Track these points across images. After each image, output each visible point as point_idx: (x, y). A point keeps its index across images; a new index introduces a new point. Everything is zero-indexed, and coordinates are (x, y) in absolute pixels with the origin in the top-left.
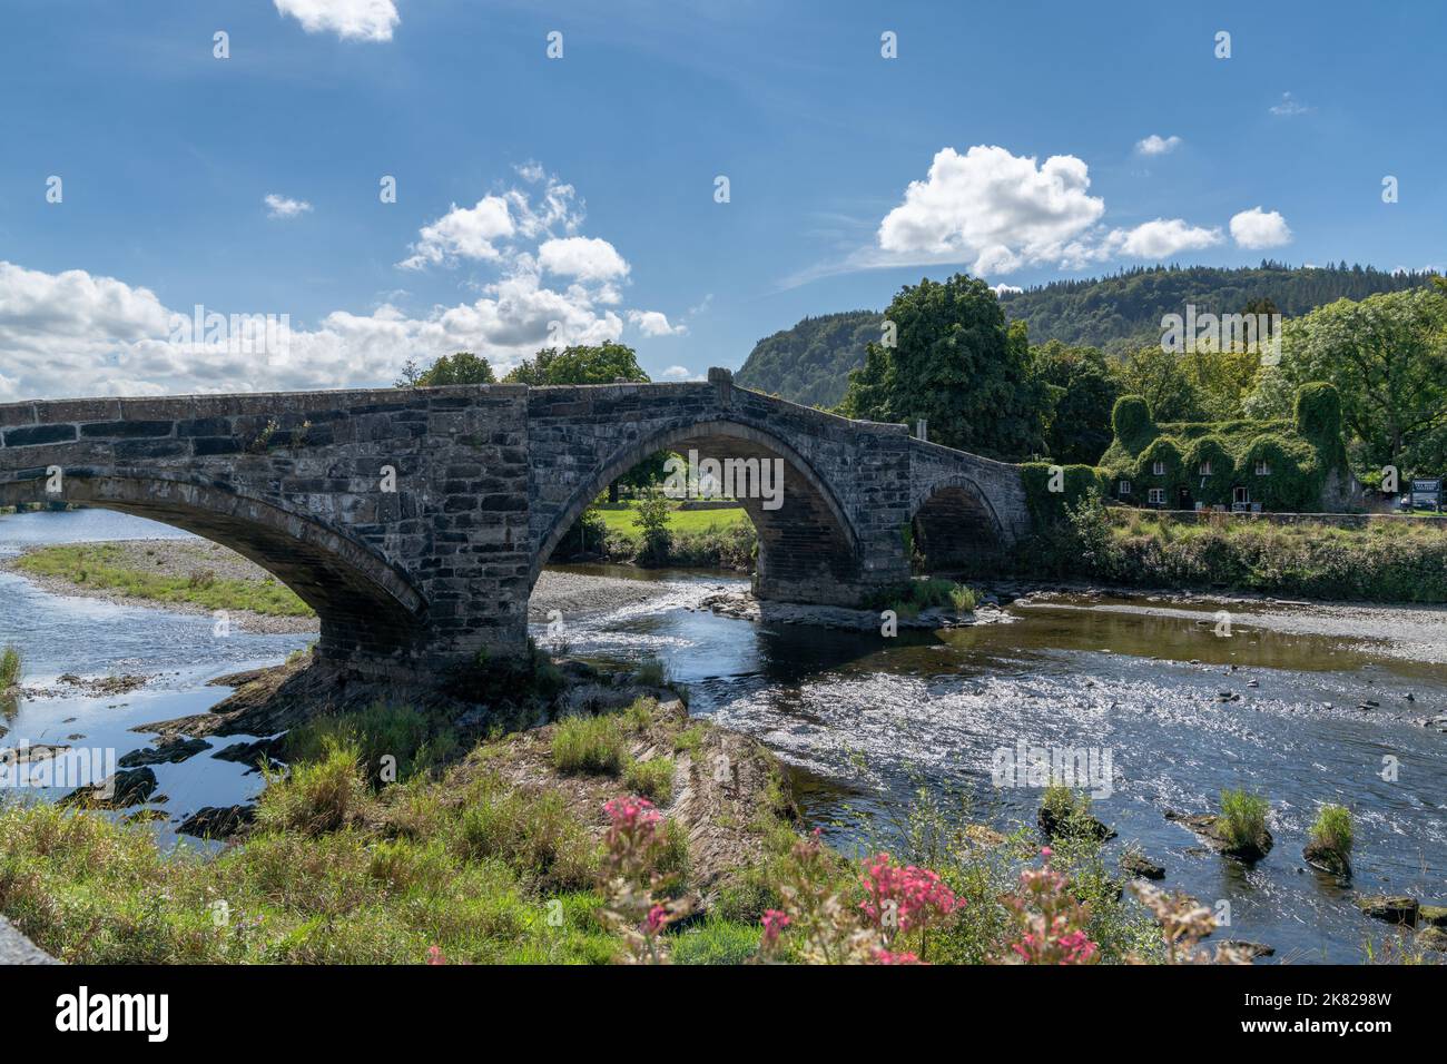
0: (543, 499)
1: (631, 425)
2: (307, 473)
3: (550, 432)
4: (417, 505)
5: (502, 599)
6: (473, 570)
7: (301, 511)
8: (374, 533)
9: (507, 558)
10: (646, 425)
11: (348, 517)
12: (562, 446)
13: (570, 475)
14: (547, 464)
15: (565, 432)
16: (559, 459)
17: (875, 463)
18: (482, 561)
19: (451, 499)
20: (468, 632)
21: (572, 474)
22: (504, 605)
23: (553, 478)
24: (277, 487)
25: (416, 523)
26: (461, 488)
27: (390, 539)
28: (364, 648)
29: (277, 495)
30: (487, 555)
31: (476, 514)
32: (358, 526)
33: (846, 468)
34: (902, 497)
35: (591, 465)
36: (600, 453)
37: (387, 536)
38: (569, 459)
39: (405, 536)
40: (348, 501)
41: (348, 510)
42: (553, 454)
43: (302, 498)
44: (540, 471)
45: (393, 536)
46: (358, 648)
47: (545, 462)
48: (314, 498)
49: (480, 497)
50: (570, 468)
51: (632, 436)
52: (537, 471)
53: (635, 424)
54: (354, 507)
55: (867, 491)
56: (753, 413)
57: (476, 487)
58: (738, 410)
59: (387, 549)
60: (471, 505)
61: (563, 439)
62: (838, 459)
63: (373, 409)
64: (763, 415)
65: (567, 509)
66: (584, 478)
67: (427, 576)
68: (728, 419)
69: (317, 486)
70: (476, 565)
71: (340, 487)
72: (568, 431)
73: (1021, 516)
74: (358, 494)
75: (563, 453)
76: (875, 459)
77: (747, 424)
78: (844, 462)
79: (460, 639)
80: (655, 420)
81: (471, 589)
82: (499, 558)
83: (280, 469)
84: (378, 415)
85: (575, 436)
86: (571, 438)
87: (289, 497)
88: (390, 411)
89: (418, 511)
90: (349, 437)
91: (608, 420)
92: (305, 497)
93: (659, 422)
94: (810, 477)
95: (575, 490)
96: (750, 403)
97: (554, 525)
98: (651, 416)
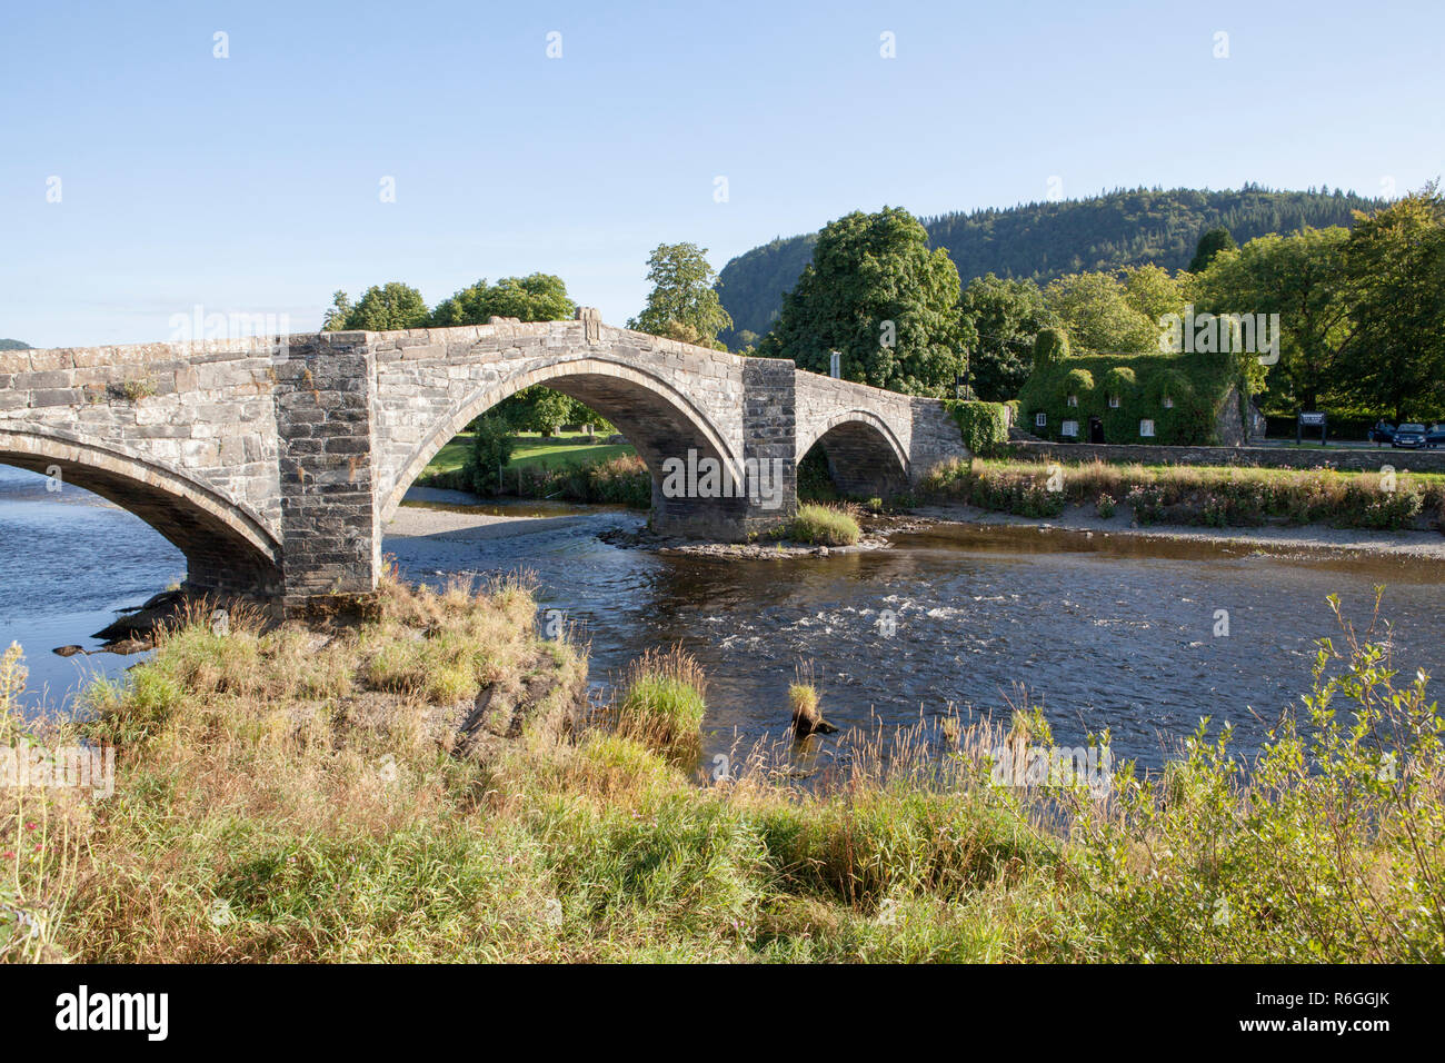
0: (394, 441)
1: (490, 367)
2: (148, 421)
3: (402, 377)
4: (262, 449)
5: (348, 536)
6: (320, 510)
7: (145, 457)
8: (218, 476)
9: (352, 498)
10: (504, 365)
11: (192, 462)
12: (414, 389)
13: (424, 416)
14: (398, 407)
15: (417, 374)
16: (411, 401)
17: (760, 399)
18: (327, 501)
19: (295, 443)
20: (316, 568)
21: (425, 415)
22: (351, 542)
23: (405, 420)
24: (119, 434)
25: (261, 466)
26: (305, 432)
27: (235, 481)
28: (225, 584)
29: (118, 442)
30: (333, 495)
31: (320, 457)
32: (203, 469)
33: (729, 404)
34: (787, 432)
35: (445, 407)
36: (455, 394)
37: (232, 479)
38: (422, 401)
39: (251, 478)
40: (190, 445)
41: (192, 455)
42: (404, 397)
43: (144, 444)
44: (391, 414)
45: (238, 478)
46: (221, 584)
47: (397, 404)
48: (156, 442)
49: (323, 441)
50: (423, 410)
51: (490, 377)
52: (387, 413)
53: (492, 365)
54: (198, 451)
55: (752, 427)
56: (624, 351)
57: (321, 430)
58: (607, 348)
59: (233, 490)
60: (315, 449)
61: (415, 382)
62: (721, 396)
63: (213, 358)
64: (636, 353)
65: (420, 450)
66: (439, 419)
67: (274, 516)
68: (596, 359)
69: (160, 433)
70: (323, 504)
71: (183, 432)
72: (420, 374)
73: (928, 449)
74: (203, 439)
75: (415, 396)
76: (761, 395)
77: (615, 363)
78: (727, 398)
79: (310, 575)
80: (514, 361)
81: (318, 528)
82: (344, 498)
83: (120, 418)
84: (218, 364)
85: (428, 380)
86: (423, 381)
87: (131, 444)
88: (230, 360)
89: (263, 454)
90: (191, 385)
91: (464, 362)
92: (148, 443)
93: (518, 363)
94: (690, 414)
95: (428, 432)
96: (620, 341)
97: (406, 465)
98: (511, 357)
